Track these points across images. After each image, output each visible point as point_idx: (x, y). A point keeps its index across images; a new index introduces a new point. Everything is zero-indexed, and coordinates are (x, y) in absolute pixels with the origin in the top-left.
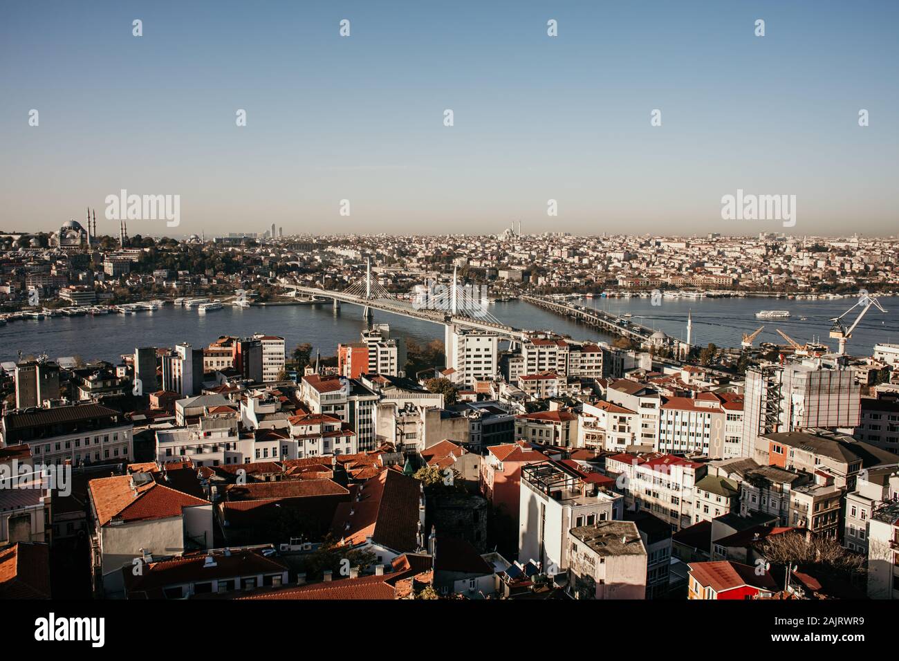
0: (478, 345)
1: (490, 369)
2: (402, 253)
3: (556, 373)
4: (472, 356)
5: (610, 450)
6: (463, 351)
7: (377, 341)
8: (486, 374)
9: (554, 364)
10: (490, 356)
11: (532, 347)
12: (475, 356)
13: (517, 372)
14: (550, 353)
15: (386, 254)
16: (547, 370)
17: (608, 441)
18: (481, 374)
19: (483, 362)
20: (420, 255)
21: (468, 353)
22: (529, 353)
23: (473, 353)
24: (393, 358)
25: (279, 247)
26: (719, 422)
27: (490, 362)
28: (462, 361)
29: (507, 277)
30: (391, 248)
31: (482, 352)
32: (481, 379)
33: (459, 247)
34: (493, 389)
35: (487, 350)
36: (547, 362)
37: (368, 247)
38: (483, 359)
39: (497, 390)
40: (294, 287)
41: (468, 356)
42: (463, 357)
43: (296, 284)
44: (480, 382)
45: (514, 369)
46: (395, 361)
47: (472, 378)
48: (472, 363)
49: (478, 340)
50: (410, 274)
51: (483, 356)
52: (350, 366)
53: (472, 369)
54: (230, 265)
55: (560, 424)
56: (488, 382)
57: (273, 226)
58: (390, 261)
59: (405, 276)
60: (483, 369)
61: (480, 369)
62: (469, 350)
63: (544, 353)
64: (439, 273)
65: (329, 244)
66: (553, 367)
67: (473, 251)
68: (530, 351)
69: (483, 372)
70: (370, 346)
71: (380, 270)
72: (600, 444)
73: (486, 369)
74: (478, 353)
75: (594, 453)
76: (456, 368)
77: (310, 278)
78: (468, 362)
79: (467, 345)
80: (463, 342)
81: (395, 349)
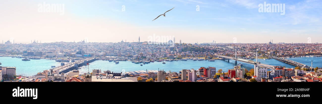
0: (262, 70)
2: (244, 48)
6: (259, 71)
7: (238, 69)
10: (265, 73)
11: (276, 70)
12: (262, 73)
15: (240, 48)
20: (248, 48)
21: (260, 72)
23: (261, 72)
25: (215, 46)
27: (266, 74)
29: (269, 53)
30: (241, 46)
33: (258, 46)
35: (265, 71)
36: (280, 73)
37: (236, 46)
38: (264, 73)
40: (218, 55)
43: (219, 55)
44: (263, 79)
46: (242, 74)
47: (261, 78)
49: (262, 69)
52: (231, 75)
53: (261, 76)
54: (204, 50)
56: (265, 79)
57: (214, 41)
59: (245, 53)
61: (263, 76)
62: (260, 71)
63: (279, 71)
64: (253, 52)
65: (227, 45)
67: (261, 47)
70: (236, 70)
71: (239, 52)
73: (265, 76)
74: (262, 72)
76: (257, 75)
77: (222, 53)
78: (260, 74)
79: (260, 70)
80: (259, 69)
81: (242, 71)
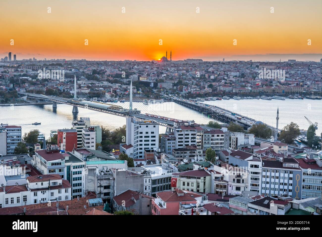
0: (147, 130)
1: (154, 145)
3: (196, 147)
4: (143, 137)
5: (231, 194)
6: (138, 134)
7: (82, 128)
8: (152, 148)
9: (195, 141)
10: (154, 137)
11: (181, 131)
12: (145, 137)
13: (171, 147)
14: (192, 135)
16: (190, 145)
17: (230, 188)
18: (149, 148)
19: (150, 141)
21: (141, 135)
22: (179, 135)
23: (144, 135)
24: (93, 138)
26: (298, 176)
27: (154, 141)
28: (137, 140)
29: (163, 87)
31: (150, 135)
32: (149, 151)
33: (133, 68)
34: (156, 157)
35: (153, 133)
36: (190, 140)
38: (150, 139)
39: (159, 158)
40: (26, 94)
41: (141, 137)
42: (138, 137)
44: (148, 153)
45: (169, 145)
46: (94, 140)
47: (143, 151)
48: (143, 141)
49: (147, 127)
50: (102, 85)
51: (150, 137)
52: (65, 144)
53: (143, 145)
55: (200, 178)
56: (153, 153)
57: (10, 54)
58: (89, 77)
60: (150, 145)
61: (148, 145)
62: (141, 133)
63: (188, 135)
64: (120, 85)
66: (194, 143)
67: (142, 71)
68: (180, 133)
69: (150, 147)
70: (78, 131)
72: (225, 191)
73: (152, 145)
74: (147, 135)
75: (222, 196)
76: (133, 144)
78: (141, 141)
79: (140, 130)
80: (138, 128)
81: (95, 133)
